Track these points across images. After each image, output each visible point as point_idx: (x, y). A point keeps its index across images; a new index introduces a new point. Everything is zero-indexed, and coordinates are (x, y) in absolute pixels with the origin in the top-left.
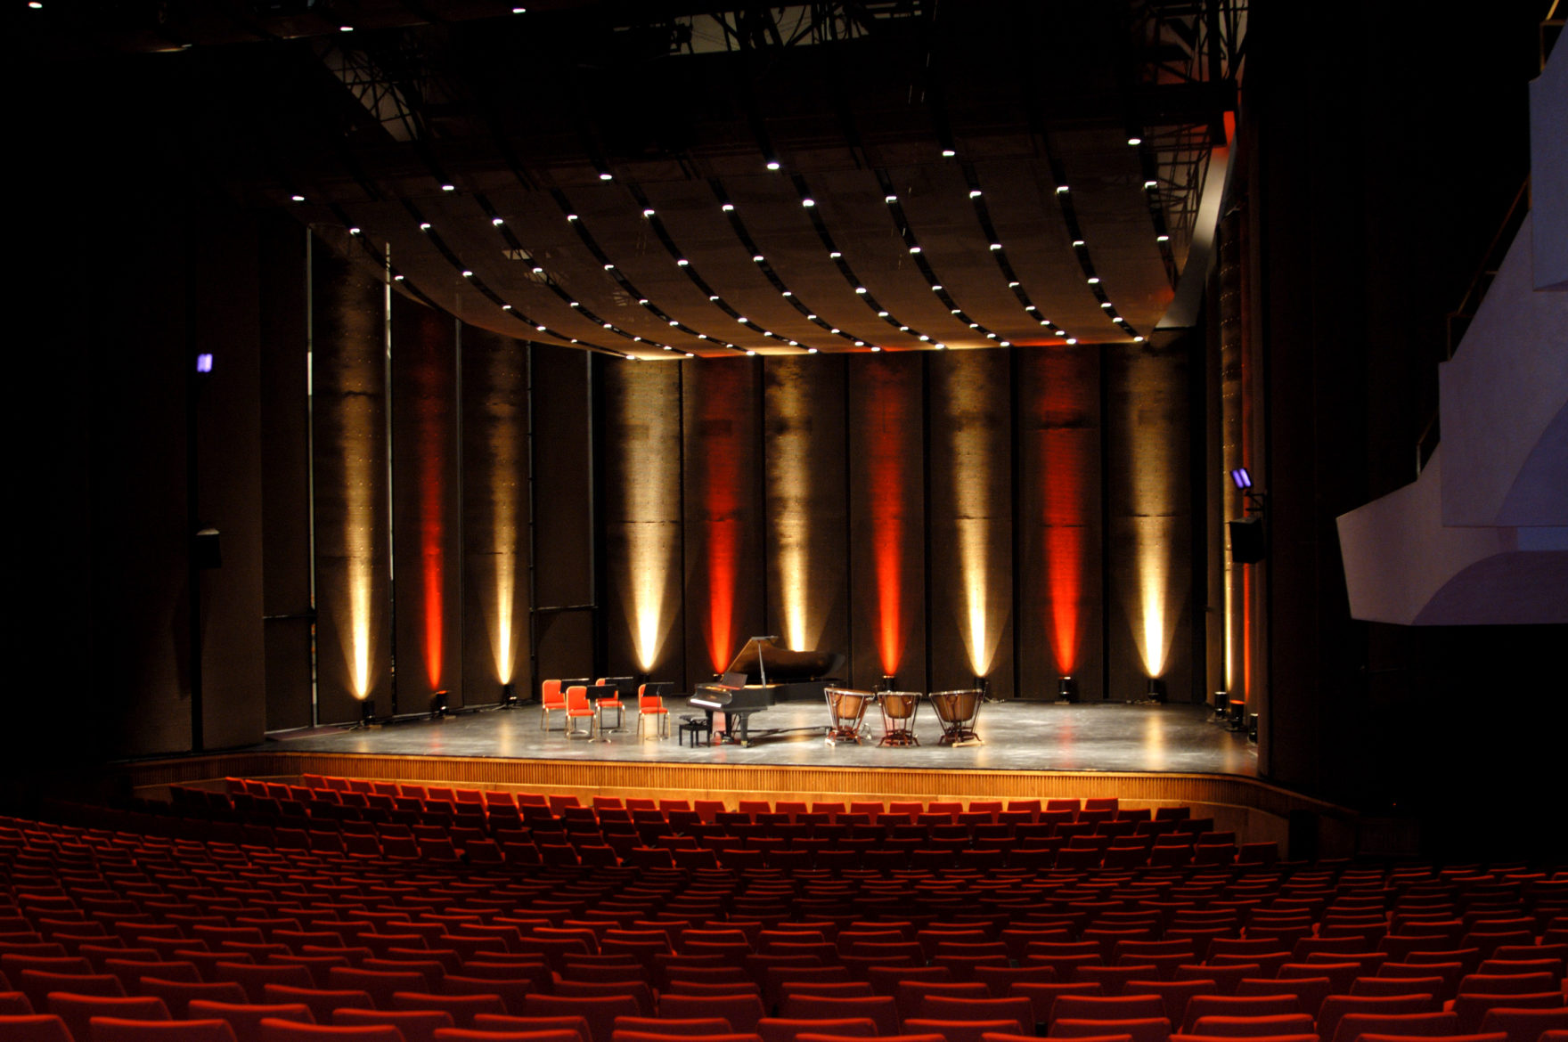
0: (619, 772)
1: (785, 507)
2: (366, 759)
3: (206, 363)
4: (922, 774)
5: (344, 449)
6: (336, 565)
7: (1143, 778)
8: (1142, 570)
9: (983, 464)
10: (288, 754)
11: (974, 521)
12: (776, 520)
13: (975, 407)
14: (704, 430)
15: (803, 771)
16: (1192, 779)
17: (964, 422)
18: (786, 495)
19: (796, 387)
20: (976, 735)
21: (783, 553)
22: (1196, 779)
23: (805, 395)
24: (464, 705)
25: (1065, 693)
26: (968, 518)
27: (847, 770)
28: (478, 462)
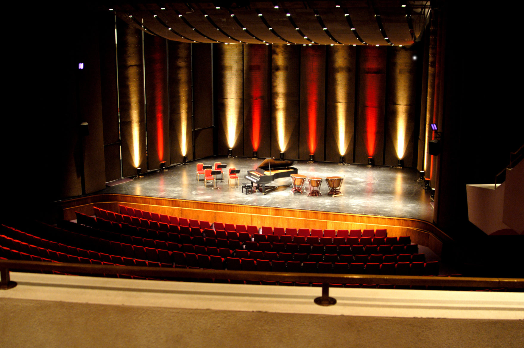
0: (222, 207)
1: (278, 96)
2: (139, 197)
3: (81, 66)
4: (322, 213)
5: (129, 85)
6: (127, 124)
7: (395, 219)
8: (398, 123)
9: (345, 85)
10: (113, 194)
11: (341, 104)
12: (275, 100)
13: (344, 65)
14: (251, 68)
15: (283, 210)
16: (411, 220)
17: (340, 70)
18: (278, 92)
19: (282, 55)
20: (340, 192)
21: (277, 111)
22: (413, 221)
23: (285, 58)
24: (171, 164)
25: (370, 163)
26: (340, 102)
27: (298, 210)
28: (175, 82)
